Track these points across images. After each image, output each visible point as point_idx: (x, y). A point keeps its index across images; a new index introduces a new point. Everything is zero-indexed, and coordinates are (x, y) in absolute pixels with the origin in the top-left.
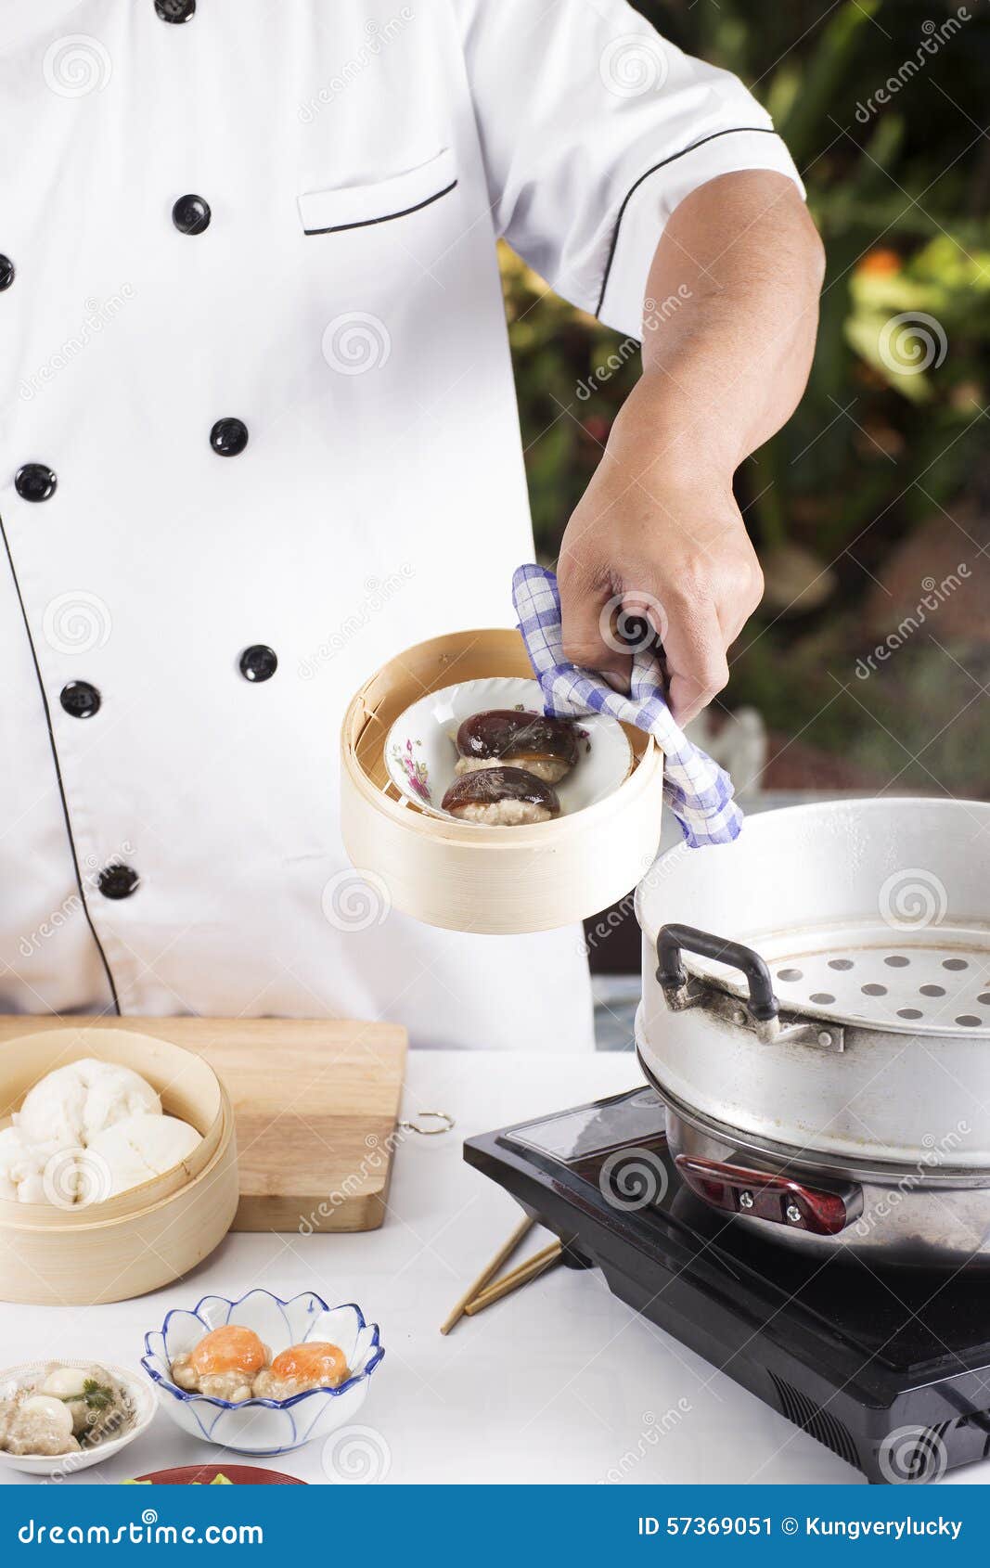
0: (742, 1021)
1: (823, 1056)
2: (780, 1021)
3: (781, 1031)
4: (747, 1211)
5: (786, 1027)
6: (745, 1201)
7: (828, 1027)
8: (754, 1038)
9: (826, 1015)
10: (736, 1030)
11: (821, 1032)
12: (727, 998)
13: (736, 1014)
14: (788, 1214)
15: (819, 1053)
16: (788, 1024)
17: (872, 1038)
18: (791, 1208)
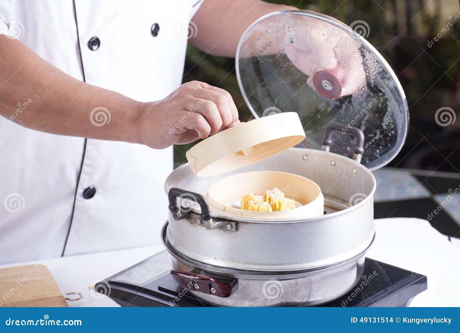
0: (200, 222)
1: (229, 233)
2: (213, 221)
3: (213, 224)
4: (197, 290)
5: (215, 223)
6: (196, 286)
7: (230, 223)
8: (204, 228)
9: (229, 218)
10: (199, 226)
11: (228, 224)
12: (195, 215)
13: (198, 220)
14: (211, 290)
15: (228, 232)
16: (216, 222)
17: (246, 225)
18: (213, 288)
